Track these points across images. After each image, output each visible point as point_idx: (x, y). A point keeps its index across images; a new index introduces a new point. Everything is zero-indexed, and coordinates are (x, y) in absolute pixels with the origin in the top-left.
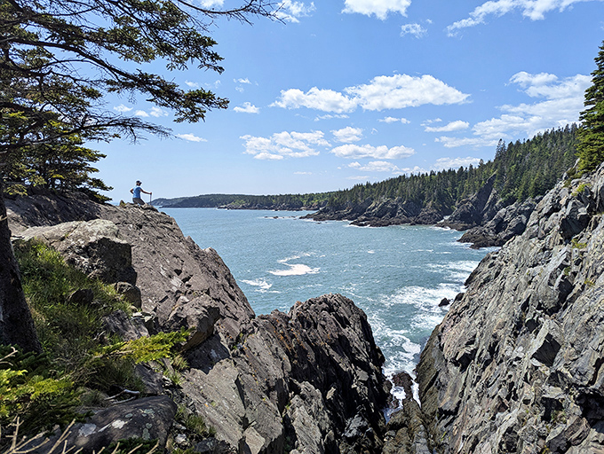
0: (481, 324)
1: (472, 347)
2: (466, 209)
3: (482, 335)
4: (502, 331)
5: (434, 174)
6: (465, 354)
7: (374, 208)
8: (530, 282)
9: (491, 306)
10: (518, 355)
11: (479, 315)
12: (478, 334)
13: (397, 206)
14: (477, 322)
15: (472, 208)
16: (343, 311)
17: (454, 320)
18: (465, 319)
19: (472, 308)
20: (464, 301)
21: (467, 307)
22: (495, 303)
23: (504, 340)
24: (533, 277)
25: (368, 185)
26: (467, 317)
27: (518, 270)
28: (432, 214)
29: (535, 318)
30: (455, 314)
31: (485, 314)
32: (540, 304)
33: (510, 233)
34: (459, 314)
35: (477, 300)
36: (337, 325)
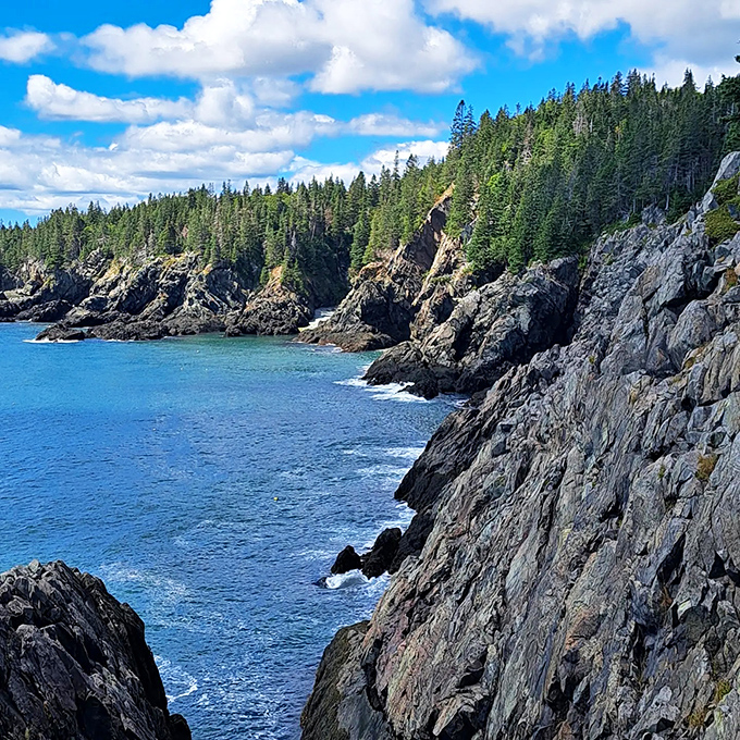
0: (498, 622)
1: (478, 692)
2: (375, 292)
3: (504, 654)
4: (595, 643)
5: (288, 190)
6: (461, 717)
7: (114, 285)
8: (672, 499)
9: (520, 568)
10: (663, 713)
11: (488, 594)
12: (492, 651)
13: (184, 280)
14: (484, 617)
15: (390, 288)
16: (79, 618)
17: (410, 614)
18: (444, 610)
19: (461, 575)
20: (434, 555)
21: (444, 574)
22: (532, 557)
23: (606, 672)
24: (681, 483)
25: (95, 214)
26: (449, 602)
27: (592, 460)
28: (284, 305)
29: (708, 603)
30: (411, 596)
31: (503, 593)
32: (719, 562)
33: (492, 357)
34: (423, 595)
35: (471, 551)
36: (68, 664)
